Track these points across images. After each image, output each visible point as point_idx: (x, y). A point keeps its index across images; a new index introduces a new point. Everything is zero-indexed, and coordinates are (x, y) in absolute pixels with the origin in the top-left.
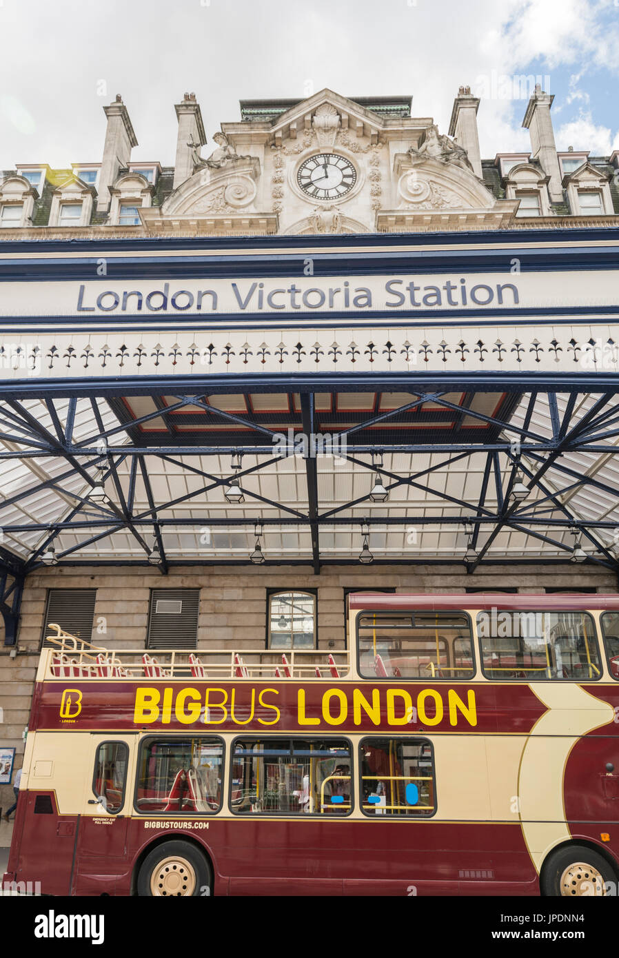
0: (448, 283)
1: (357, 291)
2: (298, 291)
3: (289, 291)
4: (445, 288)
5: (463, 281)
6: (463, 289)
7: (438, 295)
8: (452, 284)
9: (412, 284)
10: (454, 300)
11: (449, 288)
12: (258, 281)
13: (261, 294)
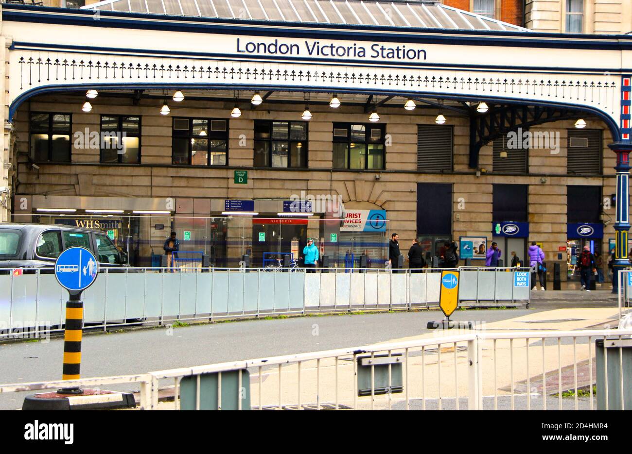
0: (398, 47)
1: (359, 48)
2: (335, 47)
3: (330, 47)
4: (396, 50)
5: (404, 47)
6: (404, 50)
7: (393, 53)
8: (400, 48)
9: (383, 47)
10: (400, 56)
11: (398, 50)
12: (317, 40)
13: (318, 47)
